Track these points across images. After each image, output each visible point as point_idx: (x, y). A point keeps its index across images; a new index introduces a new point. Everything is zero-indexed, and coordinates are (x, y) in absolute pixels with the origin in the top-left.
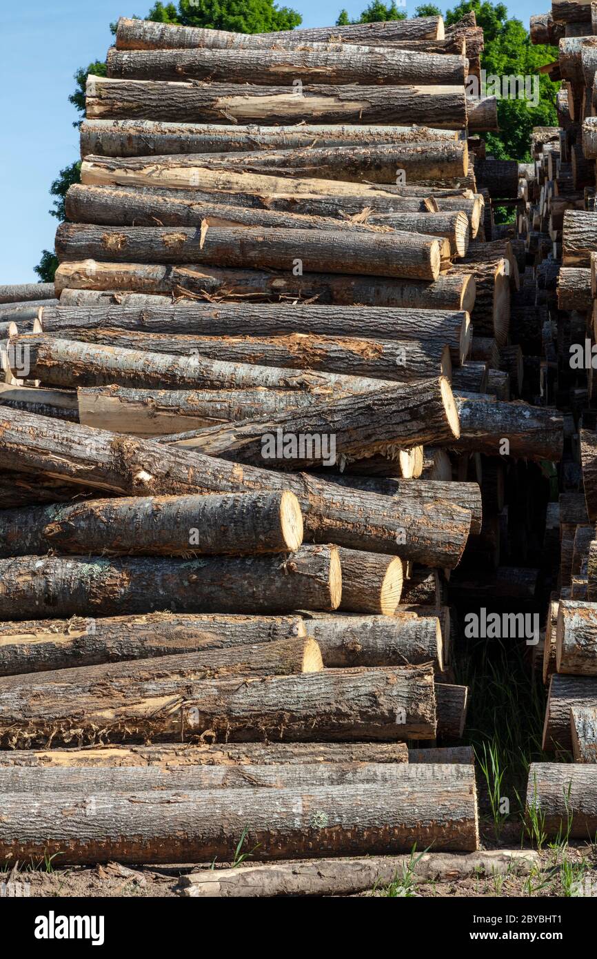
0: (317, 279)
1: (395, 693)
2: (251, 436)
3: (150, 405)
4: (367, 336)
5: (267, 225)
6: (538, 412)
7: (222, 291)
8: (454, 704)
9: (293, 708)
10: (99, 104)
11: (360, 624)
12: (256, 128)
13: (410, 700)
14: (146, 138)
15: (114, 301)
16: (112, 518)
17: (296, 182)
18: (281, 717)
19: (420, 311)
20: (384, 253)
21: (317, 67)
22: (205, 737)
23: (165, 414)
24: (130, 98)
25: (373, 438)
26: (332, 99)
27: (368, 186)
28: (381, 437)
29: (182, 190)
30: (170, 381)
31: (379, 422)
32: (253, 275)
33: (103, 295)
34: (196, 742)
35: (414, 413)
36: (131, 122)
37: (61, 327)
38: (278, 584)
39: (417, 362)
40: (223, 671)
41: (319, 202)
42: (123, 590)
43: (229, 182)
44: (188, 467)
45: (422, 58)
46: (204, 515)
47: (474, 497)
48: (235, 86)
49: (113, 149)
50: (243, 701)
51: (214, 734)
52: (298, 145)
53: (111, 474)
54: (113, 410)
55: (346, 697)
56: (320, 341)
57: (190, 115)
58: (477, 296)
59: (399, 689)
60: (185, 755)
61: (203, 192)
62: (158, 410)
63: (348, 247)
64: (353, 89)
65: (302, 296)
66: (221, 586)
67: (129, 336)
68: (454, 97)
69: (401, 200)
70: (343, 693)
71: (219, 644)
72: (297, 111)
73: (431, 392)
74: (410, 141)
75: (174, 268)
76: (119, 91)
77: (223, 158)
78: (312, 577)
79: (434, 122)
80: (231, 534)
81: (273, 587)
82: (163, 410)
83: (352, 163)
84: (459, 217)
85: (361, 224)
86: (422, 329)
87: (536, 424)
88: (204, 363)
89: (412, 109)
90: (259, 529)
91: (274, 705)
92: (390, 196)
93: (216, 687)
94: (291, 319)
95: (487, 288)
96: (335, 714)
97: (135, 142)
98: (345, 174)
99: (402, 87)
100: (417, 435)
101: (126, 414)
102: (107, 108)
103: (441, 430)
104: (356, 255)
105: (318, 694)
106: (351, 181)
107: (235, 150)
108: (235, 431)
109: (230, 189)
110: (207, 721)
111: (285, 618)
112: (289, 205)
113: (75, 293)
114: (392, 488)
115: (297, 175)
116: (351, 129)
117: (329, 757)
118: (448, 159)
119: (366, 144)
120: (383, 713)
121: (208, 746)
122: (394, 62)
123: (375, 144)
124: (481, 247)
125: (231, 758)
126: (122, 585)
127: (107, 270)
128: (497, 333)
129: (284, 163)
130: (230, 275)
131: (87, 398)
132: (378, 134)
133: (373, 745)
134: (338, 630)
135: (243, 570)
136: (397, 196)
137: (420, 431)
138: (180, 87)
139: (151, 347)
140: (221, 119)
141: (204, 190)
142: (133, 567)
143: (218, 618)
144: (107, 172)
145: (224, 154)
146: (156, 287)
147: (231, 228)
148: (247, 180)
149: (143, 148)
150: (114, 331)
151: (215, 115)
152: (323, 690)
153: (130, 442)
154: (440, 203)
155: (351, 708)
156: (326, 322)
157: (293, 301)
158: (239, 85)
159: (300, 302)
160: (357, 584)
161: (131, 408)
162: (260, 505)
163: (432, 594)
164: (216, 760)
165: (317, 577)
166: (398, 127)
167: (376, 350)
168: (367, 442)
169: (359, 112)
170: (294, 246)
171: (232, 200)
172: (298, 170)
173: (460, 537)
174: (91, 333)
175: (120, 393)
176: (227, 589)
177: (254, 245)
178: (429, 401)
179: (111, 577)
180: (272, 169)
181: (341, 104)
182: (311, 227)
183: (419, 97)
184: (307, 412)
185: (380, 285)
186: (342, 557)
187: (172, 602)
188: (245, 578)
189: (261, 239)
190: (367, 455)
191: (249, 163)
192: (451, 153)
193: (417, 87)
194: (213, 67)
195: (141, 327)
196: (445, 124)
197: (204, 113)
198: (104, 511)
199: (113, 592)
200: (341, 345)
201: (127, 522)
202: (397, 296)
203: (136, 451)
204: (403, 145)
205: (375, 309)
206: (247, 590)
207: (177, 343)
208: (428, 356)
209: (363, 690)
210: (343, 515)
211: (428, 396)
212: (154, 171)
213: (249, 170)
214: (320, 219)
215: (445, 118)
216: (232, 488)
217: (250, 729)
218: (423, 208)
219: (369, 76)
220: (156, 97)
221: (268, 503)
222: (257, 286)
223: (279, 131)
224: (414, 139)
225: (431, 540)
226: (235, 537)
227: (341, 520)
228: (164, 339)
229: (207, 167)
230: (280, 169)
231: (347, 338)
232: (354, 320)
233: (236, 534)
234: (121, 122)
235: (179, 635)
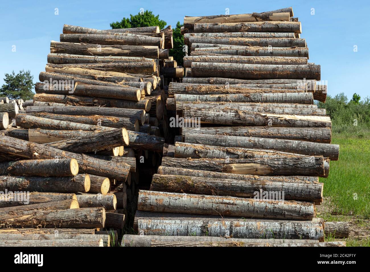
0: (106, 100)
1: (92, 215)
2: (70, 143)
3: (49, 134)
4: (116, 116)
5: (94, 84)
6: (158, 138)
7: (80, 103)
8: (120, 219)
9: (63, 219)
10: (54, 49)
11: (93, 196)
12: (97, 57)
13: (96, 217)
14: (66, 59)
15: (49, 105)
16: (26, 165)
17: (106, 72)
18: (60, 221)
19: (131, 109)
20: (124, 93)
21: (119, 40)
22: (39, 226)
23: (53, 137)
24: (63, 47)
25: (104, 145)
26: (120, 49)
27: (126, 74)
28: (106, 144)
29: (73, 74)
30: (58, 128)
31: (105, 140)
32: (89, 98)
33: (46, 103)
34: (36, 228)
35: (115, 138)
36: (62, 54)
37: (31, 112)
38: (70, 185)
39: (128, 124)
40: (49, 208)
41: (111, 78)
42: (28, 186)
43: (87, 72)
44: (49, 152)
45: (150, 38)
46: (50, 165)
47: (133, 162)
48: (93, 45)
49: (57, 62)
50: (50, 217)
51: (41, 226)
52: (108, 62)
53: (27, 153)
54: (38, 135)
55: (78, 216)
56: (102, 117)
57: (80, 52)
58: (152, 106)
59: (93, 214)
60: (32, 231)
61: (79, 75)
62: (51, 136)
63: (114, 91)
64: (127, 46)
65: (102, 104)
66: (55, 185)
67: (49, 115)
68: (155, 49)
69: (134, 78)
70: (78, 215)
71: (50, 201)
72: (110, 52)
73: (120, 132)
74: (140, 61)
75: (67, 96)
76: (60, 45)
77: (87, 65)
78: (79, 183)
79: (149, 56)
80: (57, 170)
81: (69, 186)
82: (52, 136)
83: (122, 67)
84: (148, 83)
85: (121, 85)
86: (131, 115)
87: (157, 142)
88: (68, 123)
89: (143, 52)
90: (65, 169)
91: (58, 218)
92: (132, 77)
93: (43, 213)
94: (95, 111)
95: (154, 103)
96: (75, 221)
97: (63, 60)
98: (121, 70)
99: (140, 46)
100: (116, 144)
101: (42, 137)
102: (56, 50)
103: (122, 143)
104: (117, 93)
105: (71, 215)
106: (123, 73)
107: (91, 63)
108: (67, 142)
109: (87, 74)
110: (39, 222)
111: (70, 194)
112: (102, 79)
113: (38, 102)
114: (110, 159)
115: (107, 70)
116: (124, 58)
117: (72, 232)
118: (149, 67)
119: (127, 62)
120: (88, 220)
121: (39, 229)
122: (141, 39)
123: (130, 62)
124: (155, 92)
125: (45, 232)
126: (27, 184)
127: (48, 96)
128: (157, 116)
129: (104, 67)
130: (82, 98)
131: (31, 132)
132: (131, 59)
133: (85, 229)
134: (86, 198)
135: (61, 180)
136: (134, 77)
137: (116, 143)
138: (78, 45)
139: (55, 118)
140: (88, 54)
141: (79, 74)
142: (31, 179)
143: (51, 194)
144: (52, 68)
145: (87, 64)
146: (62, 101)
147: (84, 85)
148: (92, 71)
149: (65, 61)
150: (45, 113)
151: (87, 53)
152: (72, 214)
153: (33, 144)
154: (144, 79)
155: (79, 219)
156: (105, 112)
157: (99, 106)
158: (95, 45)
159: (101, 106)
160: (95, 185)
161: (43, 135)
162: (65, 162)
163: (122, 189)
164: (40, 233)
165: (81, 183)
166: (137, 57)
167: (117, 120)
168: (102, 146)
169: (128, 53)
170: (100, 90)
171: (87, 77)
172: (107, 69)
173: (126, 173)
174: (38, 114)
175: (40, 131)
176: (56, 186)
177: (89, 90)
178: (119, 134)
179: (24, 182)
180: (99, 68)
181: (123, 50)
182: (106, 85)
183: (145, 49)
184: (86, 137)
185: (123, 102)
186: (91, 178)
187: (41, 189)
188: (61, 183)
189: (91, 88)
190: (103, 149)
191: (94, 67)
192: (150, 65)
193: (144, 46)
194: (89, 39)
195: (54, 112)
196: (152, 57)
197: (84, 52)
198: (24, 163)
199: (25, 186)
200: (108, 119)
201: (30, 166)
202: (128, 105)
203: (34, 147)
204: (137, 63)
205: (119, 109)
206: (62, 186)
207: (62, 117)
208: (131, 122)
209: (83, 214)
210: (93, 166)
211: (119, 133)
212: (66, 68)
213: (93, 69)
214: (109, 83)
215: (152, 55)
216: (61, 158)
217: (51, 224)
218: (140, 81)
219: (133, 43)
220: (71, 47)
221: (67, 162)
222: (90, 101)
223: (103, 58)
224: (141, 61)
225: (118, 173)
226: (58, 171)
227: (92, 167)
228: (59, 116)
229: (81, 68)
230: (102, 69)
231: (109, 117)
232: (112, 112)
233: (58, 170)
234: (59, 54)
235: (39, 198)
